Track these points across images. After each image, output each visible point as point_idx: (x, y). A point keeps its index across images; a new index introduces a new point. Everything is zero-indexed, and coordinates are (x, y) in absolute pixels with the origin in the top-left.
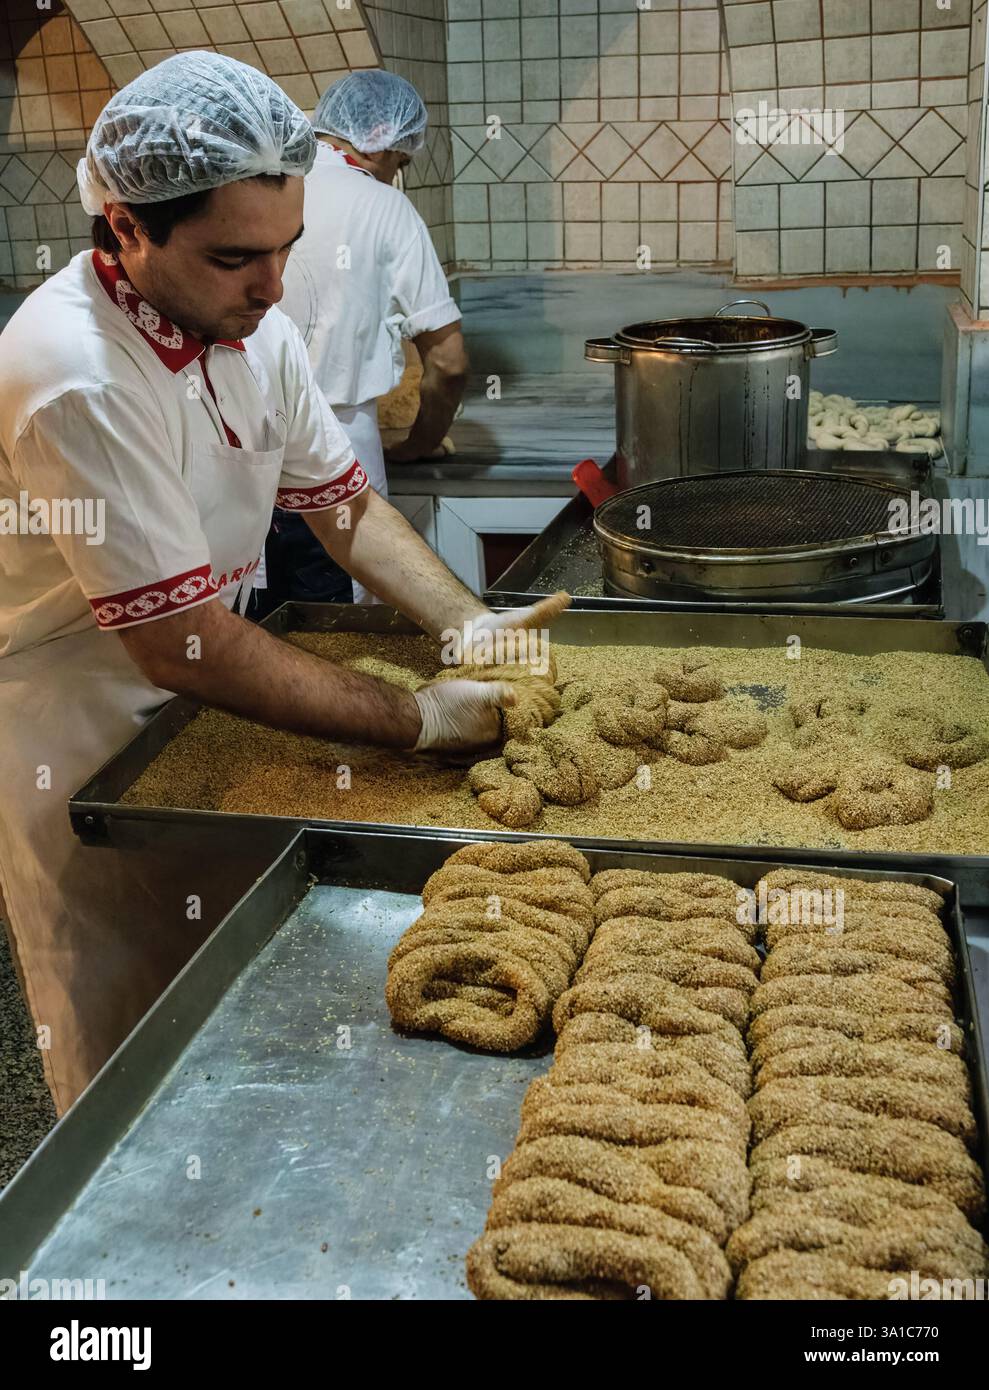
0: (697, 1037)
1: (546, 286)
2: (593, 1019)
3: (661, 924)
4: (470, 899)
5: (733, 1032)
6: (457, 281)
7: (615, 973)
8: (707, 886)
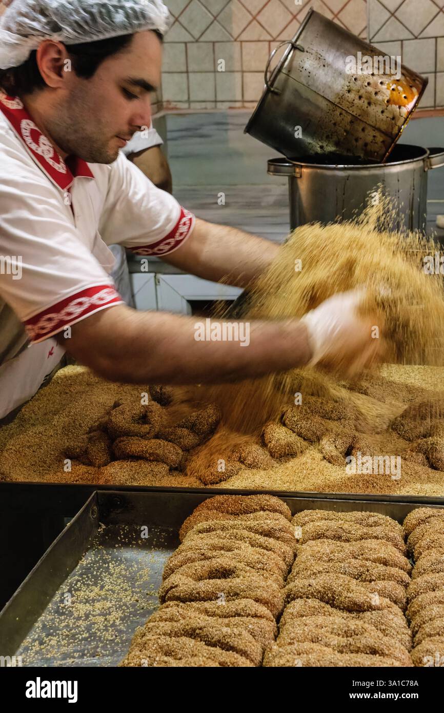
0: (373, 612)
1: (230, 121)
2: (303, 602)
3: (343, 544)
4: (214, 533)
5: (396, 609)
6: (164, 117)
7: (314, 574)
8: (371, 520)
